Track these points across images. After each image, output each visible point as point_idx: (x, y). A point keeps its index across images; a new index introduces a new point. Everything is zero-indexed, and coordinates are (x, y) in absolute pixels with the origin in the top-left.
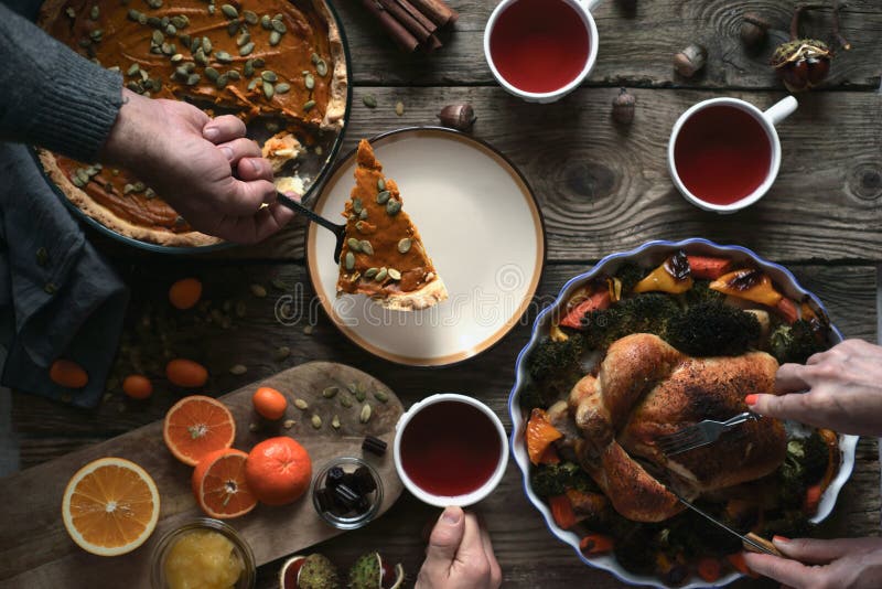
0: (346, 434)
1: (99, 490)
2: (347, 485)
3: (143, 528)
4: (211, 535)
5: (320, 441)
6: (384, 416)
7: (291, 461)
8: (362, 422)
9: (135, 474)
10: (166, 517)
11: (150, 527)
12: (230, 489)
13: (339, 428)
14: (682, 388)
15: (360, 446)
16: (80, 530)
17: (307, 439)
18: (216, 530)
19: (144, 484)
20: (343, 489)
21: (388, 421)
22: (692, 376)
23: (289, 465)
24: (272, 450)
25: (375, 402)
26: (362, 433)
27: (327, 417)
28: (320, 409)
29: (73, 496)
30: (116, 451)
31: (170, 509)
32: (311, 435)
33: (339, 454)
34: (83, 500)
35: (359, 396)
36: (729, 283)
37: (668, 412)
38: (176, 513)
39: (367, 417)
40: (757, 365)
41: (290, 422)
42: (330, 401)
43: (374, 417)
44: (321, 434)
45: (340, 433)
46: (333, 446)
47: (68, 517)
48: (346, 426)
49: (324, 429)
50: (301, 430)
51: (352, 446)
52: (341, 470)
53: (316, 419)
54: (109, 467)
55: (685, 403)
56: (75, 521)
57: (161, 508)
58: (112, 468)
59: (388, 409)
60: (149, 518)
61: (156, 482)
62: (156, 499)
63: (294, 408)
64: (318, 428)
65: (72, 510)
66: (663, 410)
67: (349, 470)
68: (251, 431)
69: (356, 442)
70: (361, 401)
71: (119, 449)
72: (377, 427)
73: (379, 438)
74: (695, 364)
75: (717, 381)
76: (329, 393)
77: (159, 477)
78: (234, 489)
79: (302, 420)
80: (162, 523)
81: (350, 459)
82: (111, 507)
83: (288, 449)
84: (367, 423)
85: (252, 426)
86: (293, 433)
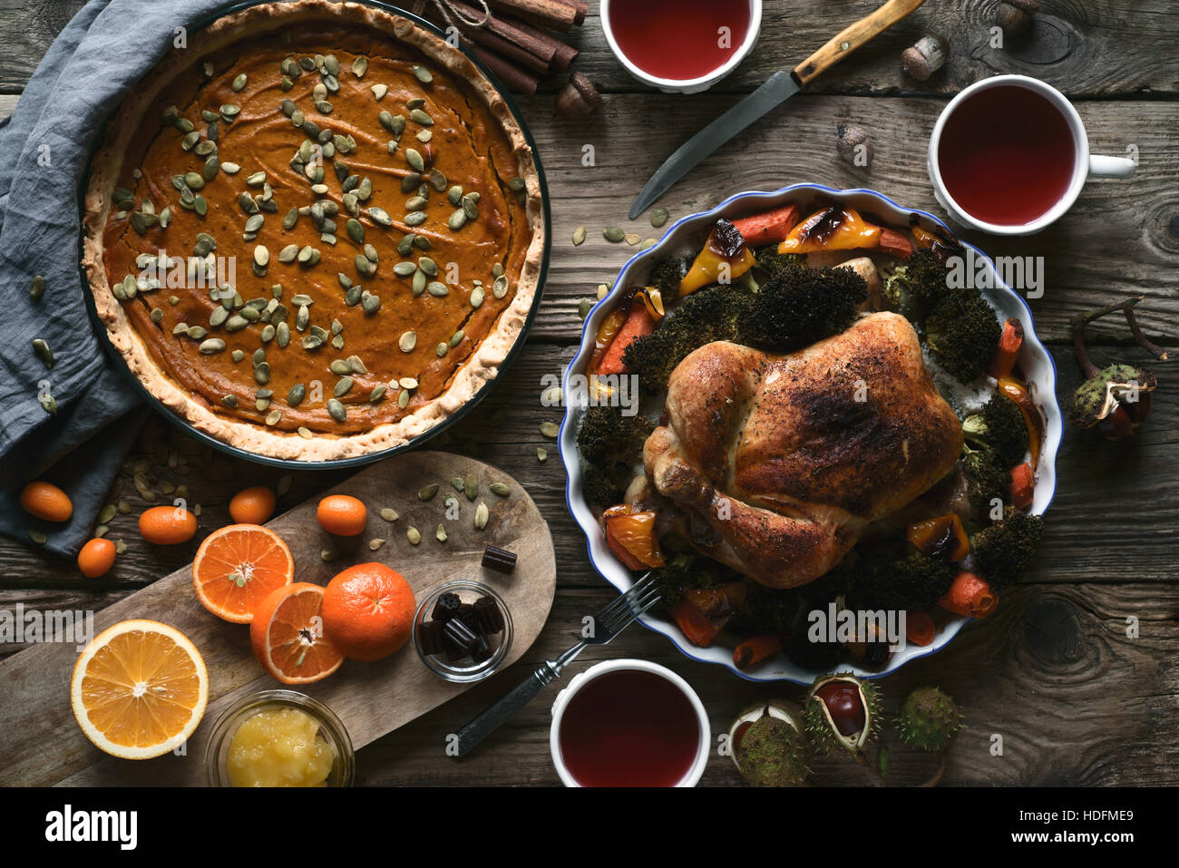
0: (458, 549)
1: (119, 667)
2: (461, 621)
3: (188, 715)
4: (285, 714)
5: (423, 563)
6: (507, 518)
7: (384, 596)
8: (478, 529)
9: (169, 640)
10: (220, 696)
11: (198, 712)
12: (305, 641)
13: (446, 541)
14: (785, 399)
15: (479, 564)
16: (100, 728)
17: (403, 562)
18: (292, 705)
19: (181, 652)
20: (456, 625)
21: (514, 523)
22: (795, 379)
23: (382, 602)
24: (355, 582)
25: (493, 499)
26: (479, 545)
27: (428, 528)
28: (416, 518)
29: (85, 681)
30: (138, 612)
31: (224, 684)
32: (409, 555)
33: (451, 578)
34: (99, 683)
35: (469, 492)
36: (801, 238)
37: (778, 438)
38: (233, 689)
39: (485, 519)
40: (877, 333)
41: (376, 542)
42: (428, 504)
43: (494, 520)
44: (422, 553)
45: (449, 549)
46: (440, 568)
47: (81, 711)
48: (457, 536)
49: (426, 544)
50: (394, 552)
51: (469, 565)
52: (457, 597)
53: (413, 533)
54: (130, 634)
55: (799, 417)
56: (91, 715)
57: (210, 683)
58: (135, 636)
59: (512, 506)
60: (195, 700)
61: (199, 648)
62: (201, 670)
63: (380, 521)
64: (416, 545)
65: (86, 700)
66: (772, 437)
67: (469, 599)
68: (324, 561)
69: (473, 559)
70: (472, 499)
71: (143, 609)
72: (499, 534)
73: (505, 548)
74: (791, 363)
75: (829, 374)
76: (426, 494)
77: (203, 641)
78: (310, 641)
79: (393, 535)
80: (215, 705)
81: (467, 582)
82: (139, 689)
83: (379, 580)
84: (484, 530)
85: (324, 553)
86: (383, 556)
